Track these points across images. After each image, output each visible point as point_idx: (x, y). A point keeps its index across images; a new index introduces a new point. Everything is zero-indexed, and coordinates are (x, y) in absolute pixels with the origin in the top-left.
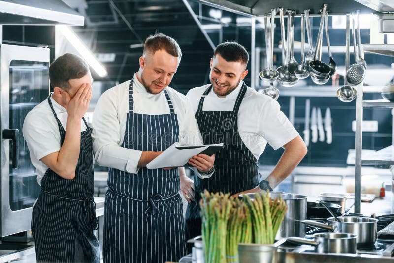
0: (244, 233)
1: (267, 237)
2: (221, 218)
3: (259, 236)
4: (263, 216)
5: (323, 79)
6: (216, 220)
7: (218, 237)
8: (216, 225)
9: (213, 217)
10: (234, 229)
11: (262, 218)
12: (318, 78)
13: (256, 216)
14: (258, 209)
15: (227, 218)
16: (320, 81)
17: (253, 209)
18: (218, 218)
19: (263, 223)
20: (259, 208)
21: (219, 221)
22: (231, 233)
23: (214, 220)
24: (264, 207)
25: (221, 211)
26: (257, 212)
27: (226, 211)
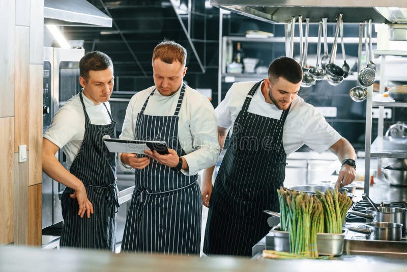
0: (318, 223)
1: (337, 227)
2: (306, 212)
3: (331, 227)
4: (333, 209)
5: (337, 80)
6: (302, 214)
7: (304, 228)
8: (302, 218)
9: (300, 211)
10: (315, 221)
11: (333, 211)
12: (333, 79)
13: (328, 210)
14: (330, 204)
15: (310, 212)
16: (334, 82)
17: (326, 203)
18: (304, 213)
19: (334, 215)
20: (331, 202)
21: (305, 215)
22: (313, 224)
23: (300, 214)
24: (334, 202)
25: (306, 207)
26: (329, 206)
27: (309, 206)
